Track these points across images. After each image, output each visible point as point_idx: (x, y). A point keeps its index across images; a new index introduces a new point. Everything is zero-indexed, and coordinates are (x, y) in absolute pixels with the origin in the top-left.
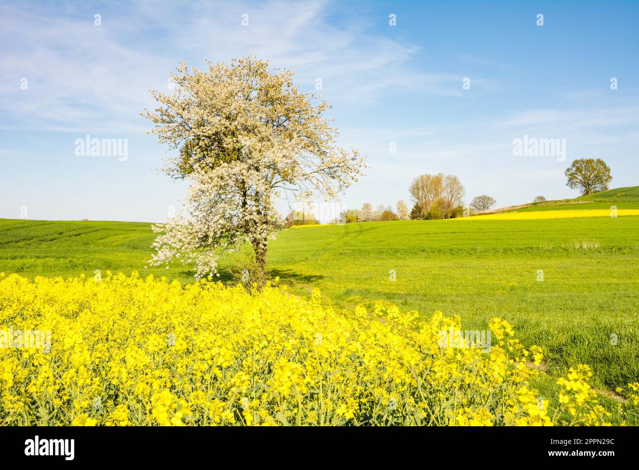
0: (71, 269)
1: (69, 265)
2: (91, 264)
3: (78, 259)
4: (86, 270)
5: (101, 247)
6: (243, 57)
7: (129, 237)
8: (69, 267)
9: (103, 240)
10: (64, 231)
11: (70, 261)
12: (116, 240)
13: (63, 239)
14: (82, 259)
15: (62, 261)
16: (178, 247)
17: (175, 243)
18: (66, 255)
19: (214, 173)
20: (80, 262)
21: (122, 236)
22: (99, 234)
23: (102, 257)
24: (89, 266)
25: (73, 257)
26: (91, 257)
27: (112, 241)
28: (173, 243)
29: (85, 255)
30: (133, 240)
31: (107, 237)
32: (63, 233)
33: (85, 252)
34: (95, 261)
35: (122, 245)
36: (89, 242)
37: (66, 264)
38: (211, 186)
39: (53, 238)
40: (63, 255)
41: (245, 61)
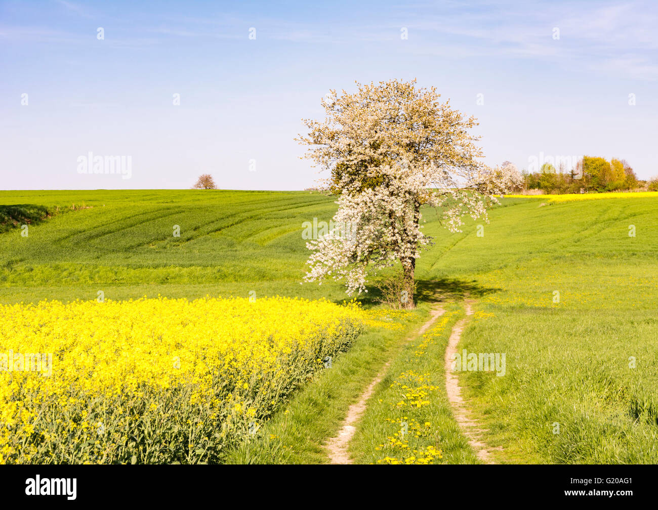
0: (220, 280)
1: (218, 275)
2: (242, 273)
3: (227, 267)
4: (236, 281)
5: (251, 251)
6: (390, 80)
7: (285, 231)
8: (218, 277)
9: (251, 238)
10: (200, 224)
11: (219, 271)
12: (268, 238)
13: (202, 238)
14: (232, 268)
15: (209, 270)
16: (330, 265)
17: (327, 261)
18: (213, 262)
19: (359, 198)
20: (230, 272)
21: (275, 230)
22: (246, 228)
23: (255, 265)
24: (240, 276)
25: (222, 266)
26: (242, 265)
27: (263, 239)
28: (325, 261)
29: (234, 263)
30: (290, 237)
31: (257, 232)
32: (199, 227)
33: (234, 258)
34: (246, 270)
35: (276, 246)
36: (235, 240)
37: (214, 273)
38: (356, 211)
39: (189, 236)
40: (210, 263)
41: (392, 84)
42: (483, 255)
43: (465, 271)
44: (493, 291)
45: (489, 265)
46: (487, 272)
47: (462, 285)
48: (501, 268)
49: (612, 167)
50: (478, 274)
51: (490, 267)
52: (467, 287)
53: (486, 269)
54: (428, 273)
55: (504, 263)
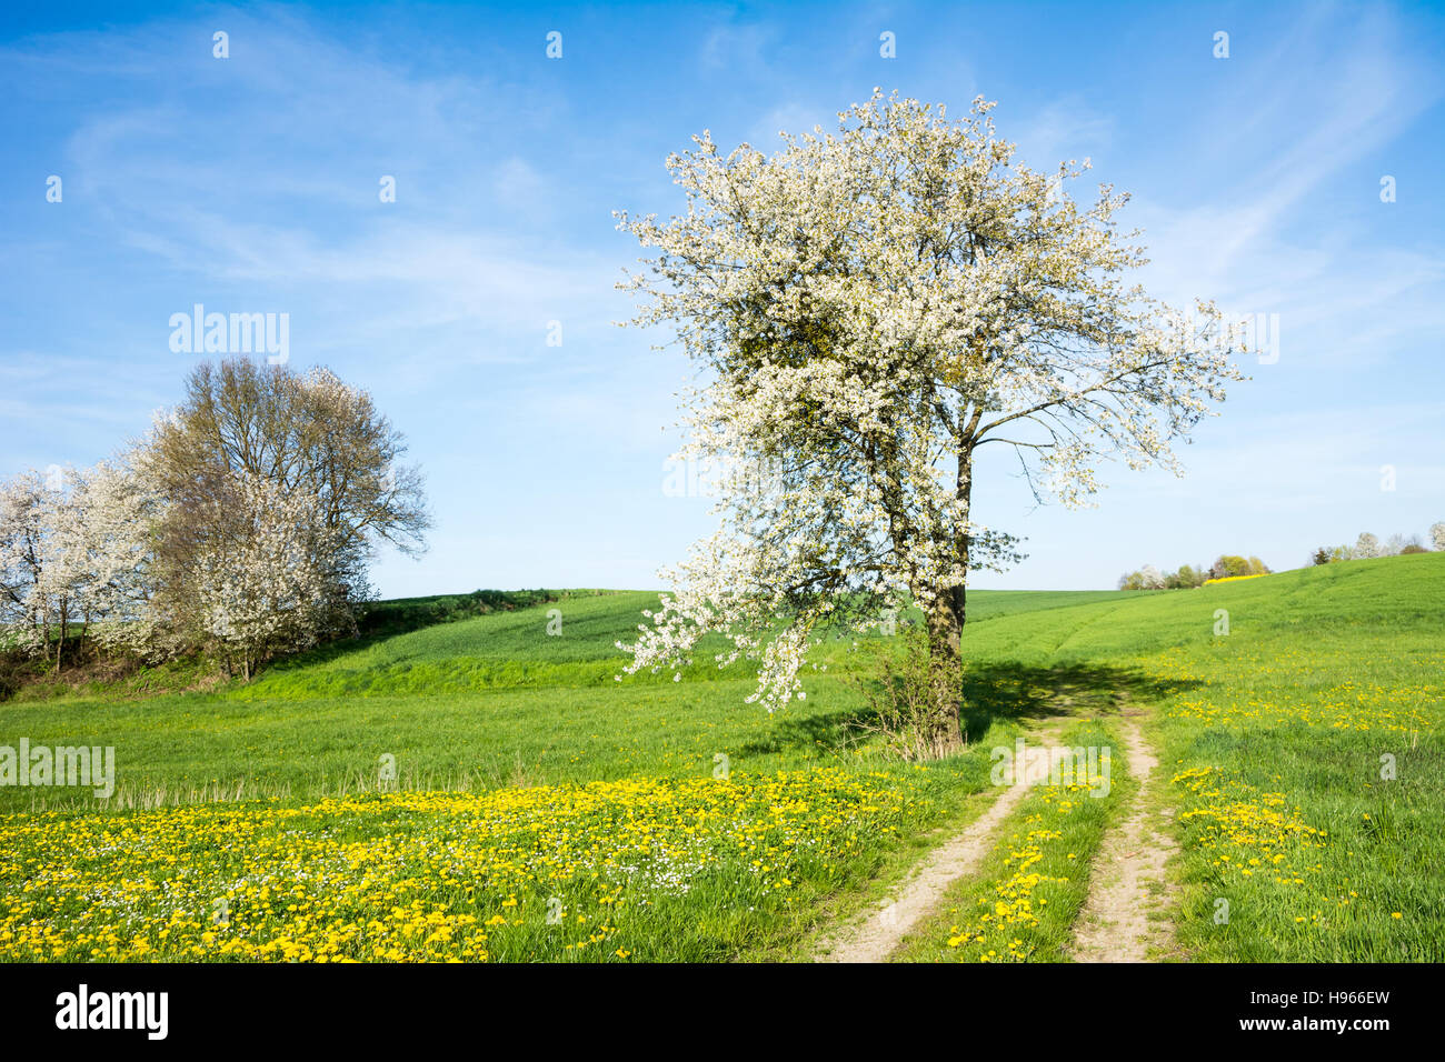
42: (1142, 628)
43: (1115, 651)
44: (1184, 686)
45: (1156, 641)
46: (1156, 651)
47: (1116, 675)
48: (1180, 645)
49: (1250, 564)
50: (1139, 655)
51: (1160, 643)
52: (1125, 678)
53: (1153, 646)
54: (1047, 656)
55: (1183, 637)
